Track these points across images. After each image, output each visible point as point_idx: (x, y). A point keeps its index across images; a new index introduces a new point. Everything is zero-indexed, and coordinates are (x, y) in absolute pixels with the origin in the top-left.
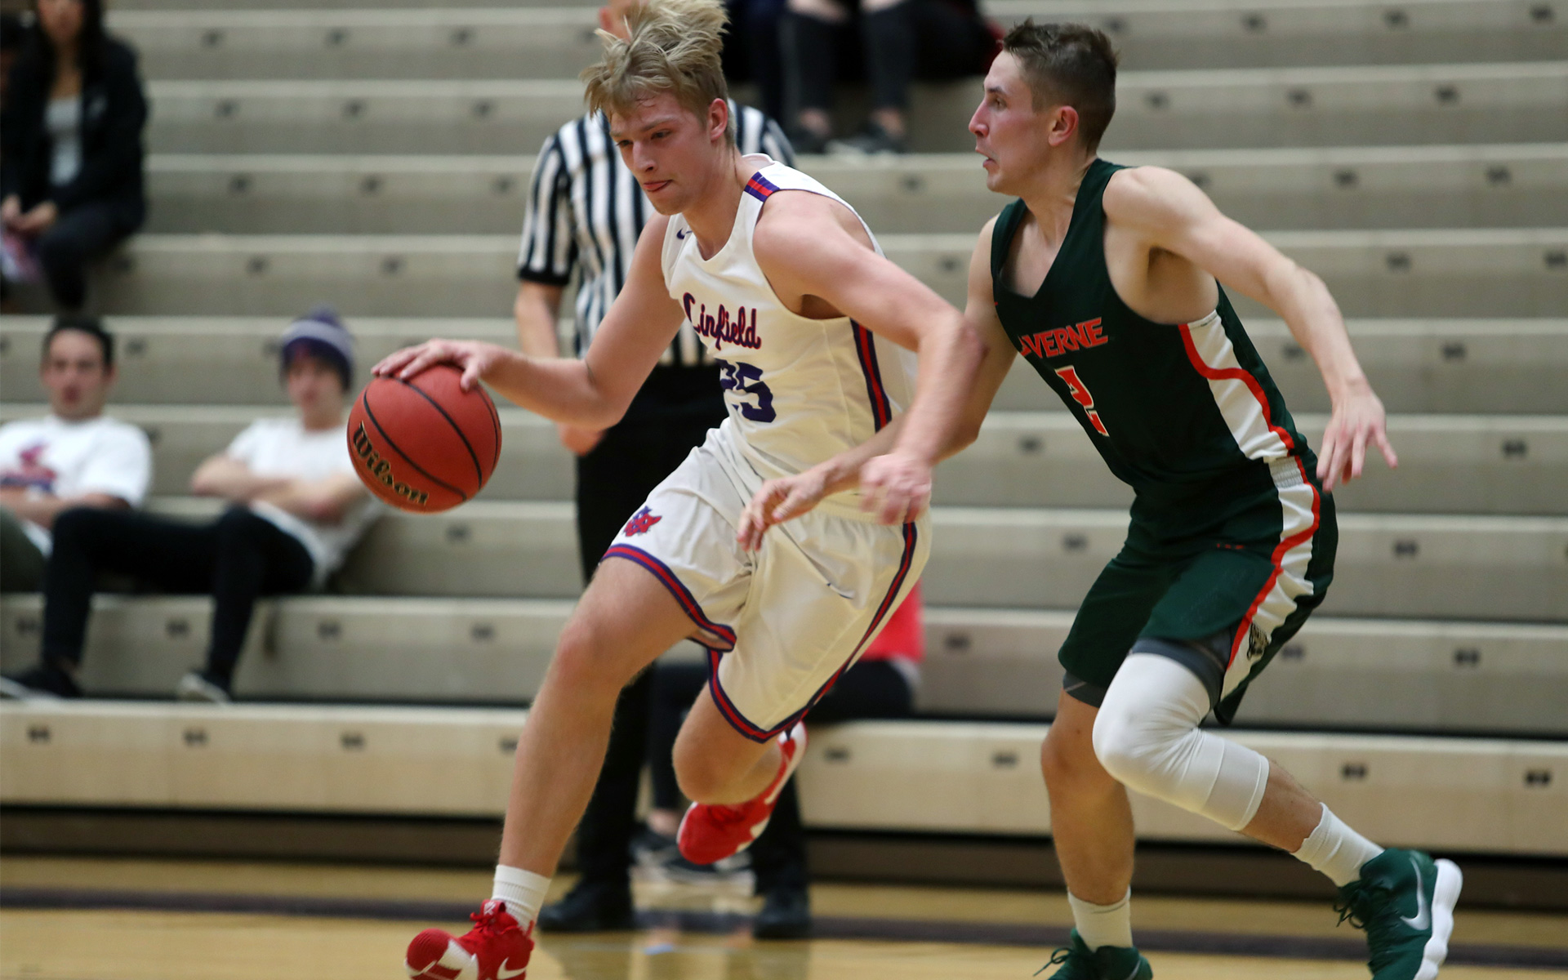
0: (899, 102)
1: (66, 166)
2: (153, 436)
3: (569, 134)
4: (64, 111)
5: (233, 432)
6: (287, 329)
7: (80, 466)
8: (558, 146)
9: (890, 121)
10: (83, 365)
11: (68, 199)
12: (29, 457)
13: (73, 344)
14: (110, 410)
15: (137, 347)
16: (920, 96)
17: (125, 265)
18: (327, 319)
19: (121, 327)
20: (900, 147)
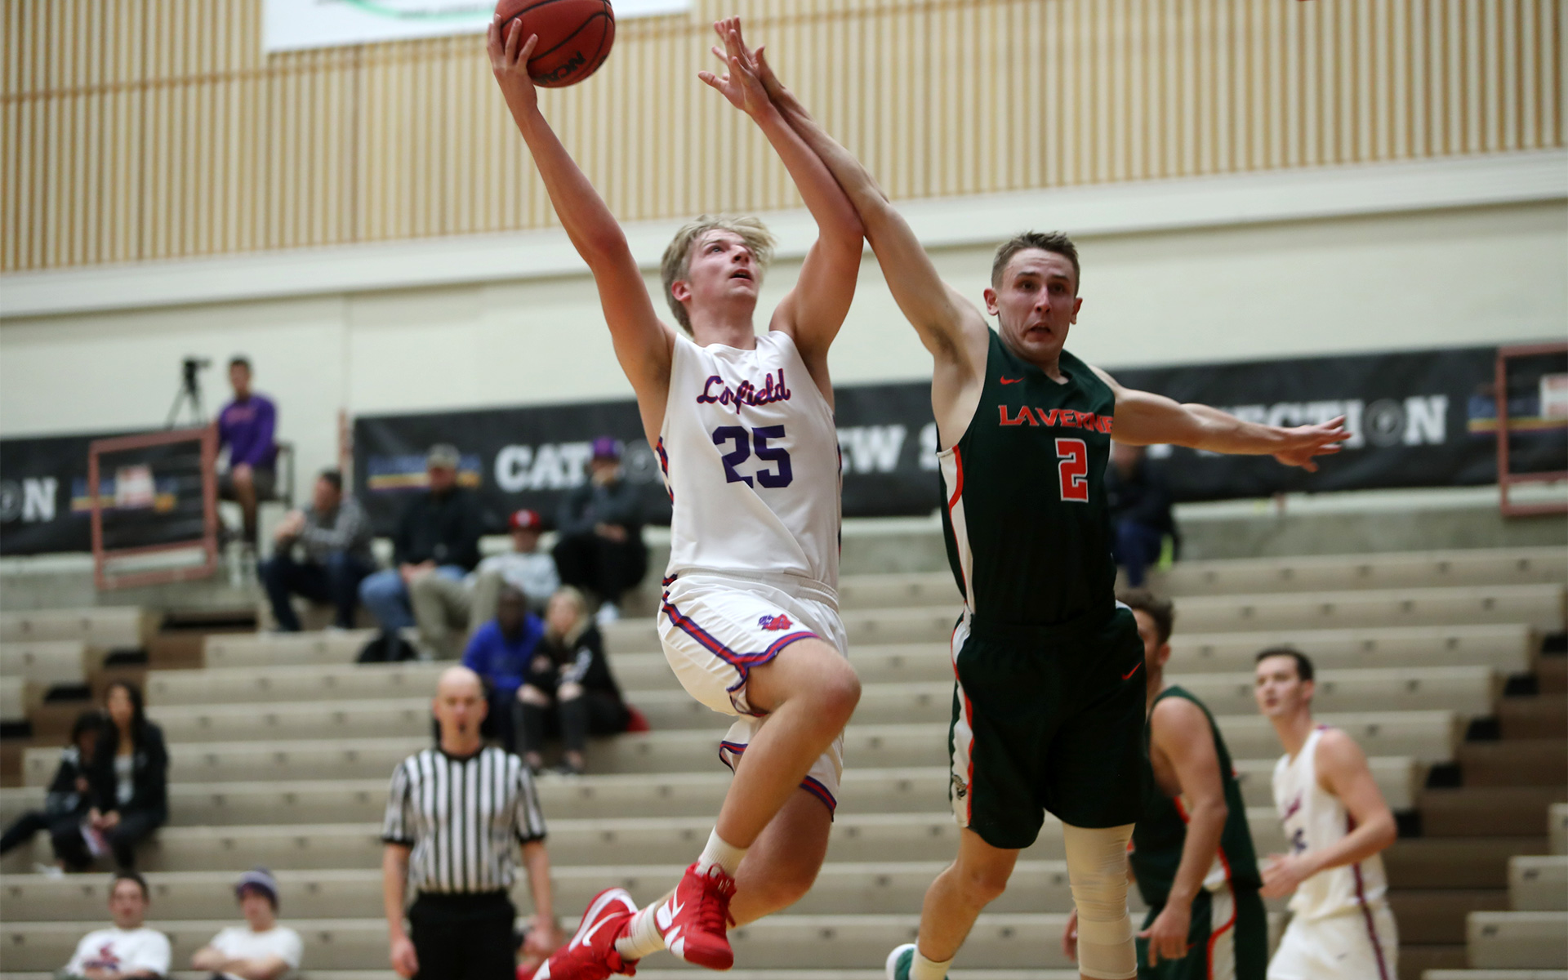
0: (579, 748)
1: (125, 792)
2: (171, 938)
3: (412, 764)
4: (124, 763)
5: (212, 935)
6: (239, 877)
7: (132, 955)
8: (406, 771)
9: (574, 759)
10: (133, 897)
11: (125, 810)
12: (104, 951)
13: (127, 887)
14: (148, 923)
15: (162, 889)
16: (592, 746)
17: (155, 845)
18: (265, 871)
19: (153, 879)
20: (581, 771)
